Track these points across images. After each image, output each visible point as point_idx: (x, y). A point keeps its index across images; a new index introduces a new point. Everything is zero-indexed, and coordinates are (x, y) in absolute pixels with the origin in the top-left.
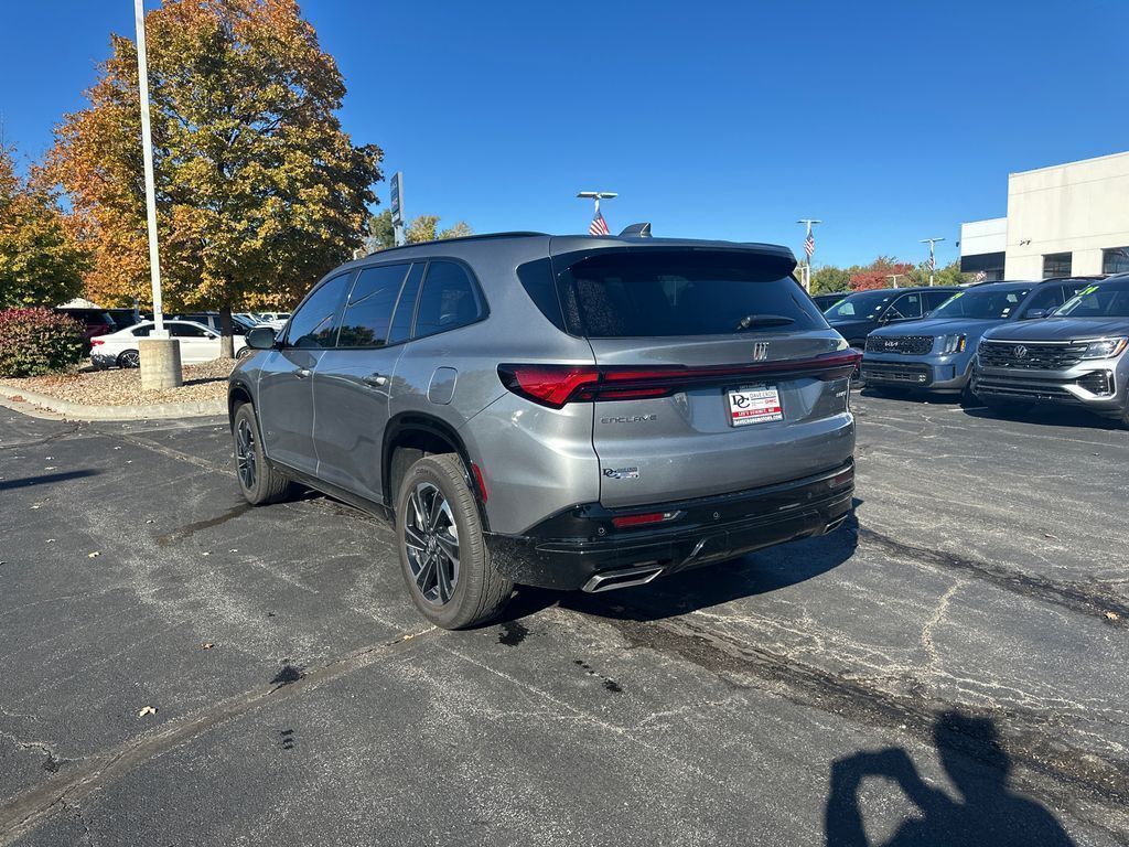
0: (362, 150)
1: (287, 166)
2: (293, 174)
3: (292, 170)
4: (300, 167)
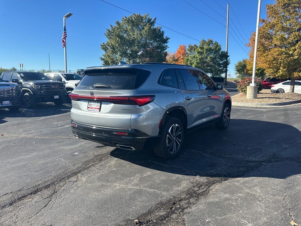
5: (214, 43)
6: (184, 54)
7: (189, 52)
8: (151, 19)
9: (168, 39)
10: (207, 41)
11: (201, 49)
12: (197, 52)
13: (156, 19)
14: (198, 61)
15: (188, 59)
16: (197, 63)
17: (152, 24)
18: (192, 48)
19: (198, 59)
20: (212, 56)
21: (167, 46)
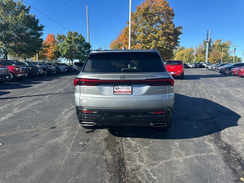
0: (178, 28)
1: (158, 33)
2: (159, 35)
3: (159, 34)
4: (160, 33)
5: (79, 35)
6: (54, 42)
7: (58, 41)
8: (25, 7)
9: (43, 27)
10: (73, 32)
11: (70, 39)
12: (67, 41)
13: (30, 7)
14: (68, 48)
15: (59, 46)
16: (68, 50)
17: (27, 10)
18: (61, 38)
19: (68, 47)
20: (78, 45)
21: (42, 33)
